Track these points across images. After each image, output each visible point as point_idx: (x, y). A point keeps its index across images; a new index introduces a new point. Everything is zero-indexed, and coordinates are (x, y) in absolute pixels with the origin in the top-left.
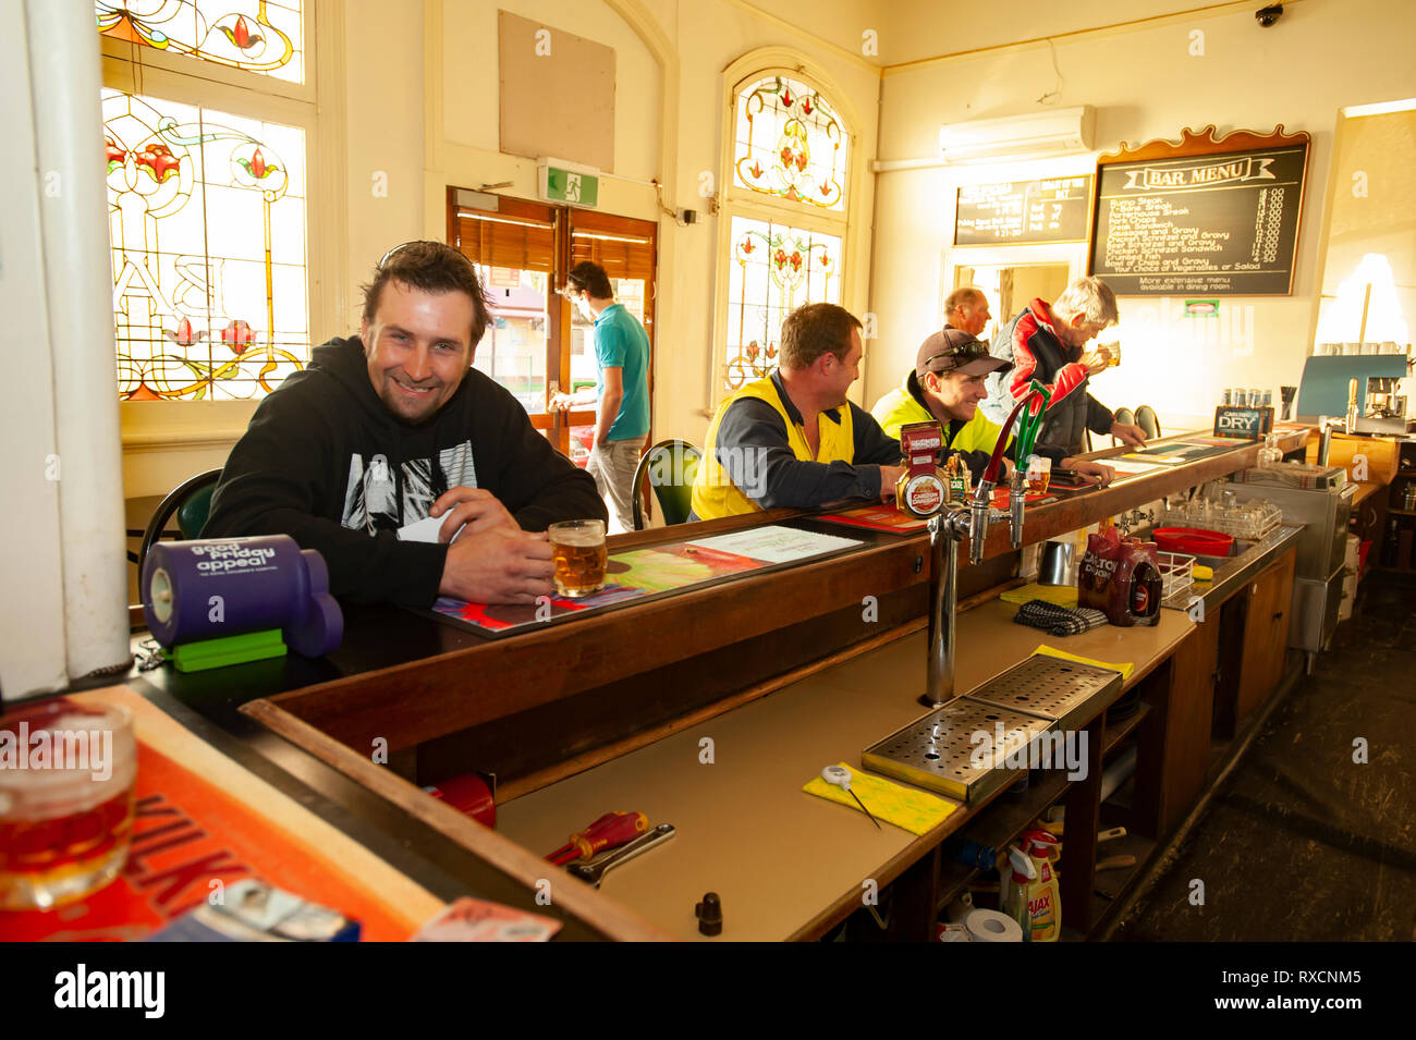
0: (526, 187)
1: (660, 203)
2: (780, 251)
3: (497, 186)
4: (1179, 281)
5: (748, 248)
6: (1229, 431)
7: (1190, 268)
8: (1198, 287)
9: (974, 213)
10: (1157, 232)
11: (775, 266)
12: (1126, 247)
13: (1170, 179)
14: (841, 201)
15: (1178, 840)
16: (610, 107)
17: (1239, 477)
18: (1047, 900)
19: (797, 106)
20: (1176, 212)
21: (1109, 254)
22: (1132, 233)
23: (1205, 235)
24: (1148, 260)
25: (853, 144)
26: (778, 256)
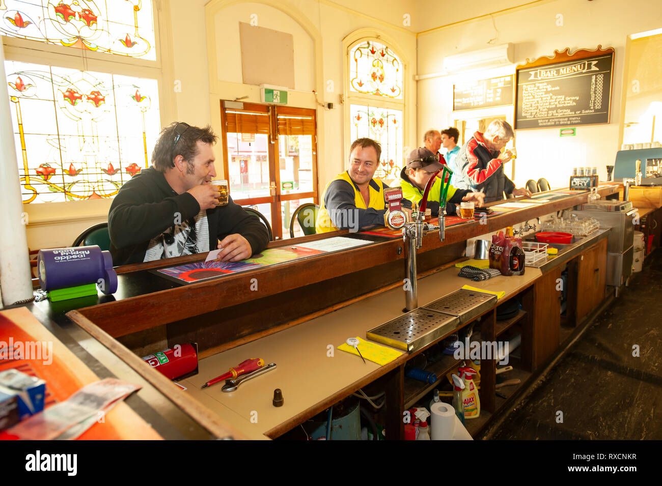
0: (256, 97)
1: (317, 101)
2: (373, 118)
3: (242, 98)
4: (557, 120)
5: (359, 118)
6: (576, 187)
7: (561, 114)
8: (565, 123)
9: (461, 96)
10: (545, 98)
11: (371, 125)
12: (531, 106)
13: (550, 74)
14: (401, 94)
15: (545, 373)
16: (292, 60)
17: (579, 208)
18: (473, 399)
19: (378, 54)
20: (553, 89)
21: (524, 110)
22: (533, 100)
23: (568, 98)
24: (542, 111)
25: (405, 68)
26: (373, 121)
